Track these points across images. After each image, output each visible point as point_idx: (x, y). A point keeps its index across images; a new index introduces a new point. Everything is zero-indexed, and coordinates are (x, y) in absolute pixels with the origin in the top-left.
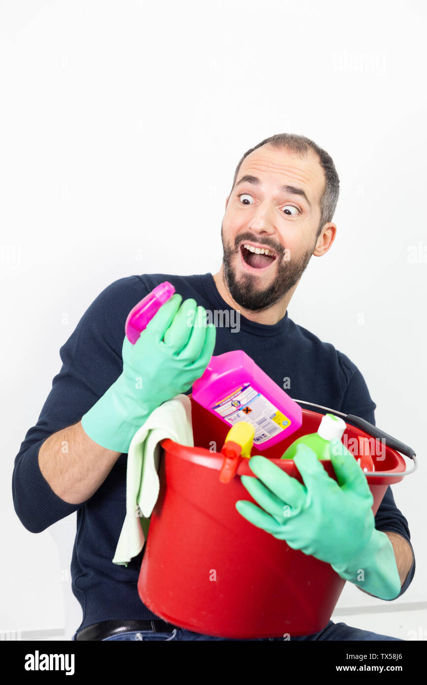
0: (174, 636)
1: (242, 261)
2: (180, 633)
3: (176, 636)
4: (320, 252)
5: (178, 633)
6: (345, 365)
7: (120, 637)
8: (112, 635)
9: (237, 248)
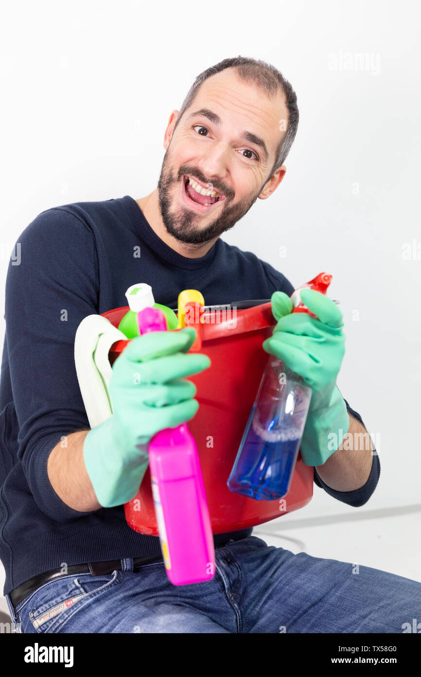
0: (115, 578)
1: (183, 193)
2: (121, 574)
3: (117, 578)
4: (265, 195)
5: (118, 573)
6: (272, 275)
7: (56, 583)
8: (47, 582)
9: (179, 177)
